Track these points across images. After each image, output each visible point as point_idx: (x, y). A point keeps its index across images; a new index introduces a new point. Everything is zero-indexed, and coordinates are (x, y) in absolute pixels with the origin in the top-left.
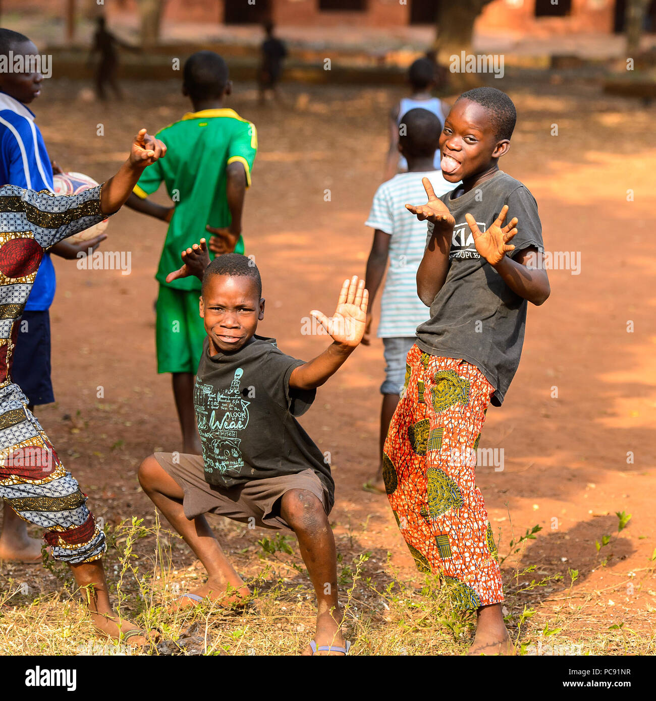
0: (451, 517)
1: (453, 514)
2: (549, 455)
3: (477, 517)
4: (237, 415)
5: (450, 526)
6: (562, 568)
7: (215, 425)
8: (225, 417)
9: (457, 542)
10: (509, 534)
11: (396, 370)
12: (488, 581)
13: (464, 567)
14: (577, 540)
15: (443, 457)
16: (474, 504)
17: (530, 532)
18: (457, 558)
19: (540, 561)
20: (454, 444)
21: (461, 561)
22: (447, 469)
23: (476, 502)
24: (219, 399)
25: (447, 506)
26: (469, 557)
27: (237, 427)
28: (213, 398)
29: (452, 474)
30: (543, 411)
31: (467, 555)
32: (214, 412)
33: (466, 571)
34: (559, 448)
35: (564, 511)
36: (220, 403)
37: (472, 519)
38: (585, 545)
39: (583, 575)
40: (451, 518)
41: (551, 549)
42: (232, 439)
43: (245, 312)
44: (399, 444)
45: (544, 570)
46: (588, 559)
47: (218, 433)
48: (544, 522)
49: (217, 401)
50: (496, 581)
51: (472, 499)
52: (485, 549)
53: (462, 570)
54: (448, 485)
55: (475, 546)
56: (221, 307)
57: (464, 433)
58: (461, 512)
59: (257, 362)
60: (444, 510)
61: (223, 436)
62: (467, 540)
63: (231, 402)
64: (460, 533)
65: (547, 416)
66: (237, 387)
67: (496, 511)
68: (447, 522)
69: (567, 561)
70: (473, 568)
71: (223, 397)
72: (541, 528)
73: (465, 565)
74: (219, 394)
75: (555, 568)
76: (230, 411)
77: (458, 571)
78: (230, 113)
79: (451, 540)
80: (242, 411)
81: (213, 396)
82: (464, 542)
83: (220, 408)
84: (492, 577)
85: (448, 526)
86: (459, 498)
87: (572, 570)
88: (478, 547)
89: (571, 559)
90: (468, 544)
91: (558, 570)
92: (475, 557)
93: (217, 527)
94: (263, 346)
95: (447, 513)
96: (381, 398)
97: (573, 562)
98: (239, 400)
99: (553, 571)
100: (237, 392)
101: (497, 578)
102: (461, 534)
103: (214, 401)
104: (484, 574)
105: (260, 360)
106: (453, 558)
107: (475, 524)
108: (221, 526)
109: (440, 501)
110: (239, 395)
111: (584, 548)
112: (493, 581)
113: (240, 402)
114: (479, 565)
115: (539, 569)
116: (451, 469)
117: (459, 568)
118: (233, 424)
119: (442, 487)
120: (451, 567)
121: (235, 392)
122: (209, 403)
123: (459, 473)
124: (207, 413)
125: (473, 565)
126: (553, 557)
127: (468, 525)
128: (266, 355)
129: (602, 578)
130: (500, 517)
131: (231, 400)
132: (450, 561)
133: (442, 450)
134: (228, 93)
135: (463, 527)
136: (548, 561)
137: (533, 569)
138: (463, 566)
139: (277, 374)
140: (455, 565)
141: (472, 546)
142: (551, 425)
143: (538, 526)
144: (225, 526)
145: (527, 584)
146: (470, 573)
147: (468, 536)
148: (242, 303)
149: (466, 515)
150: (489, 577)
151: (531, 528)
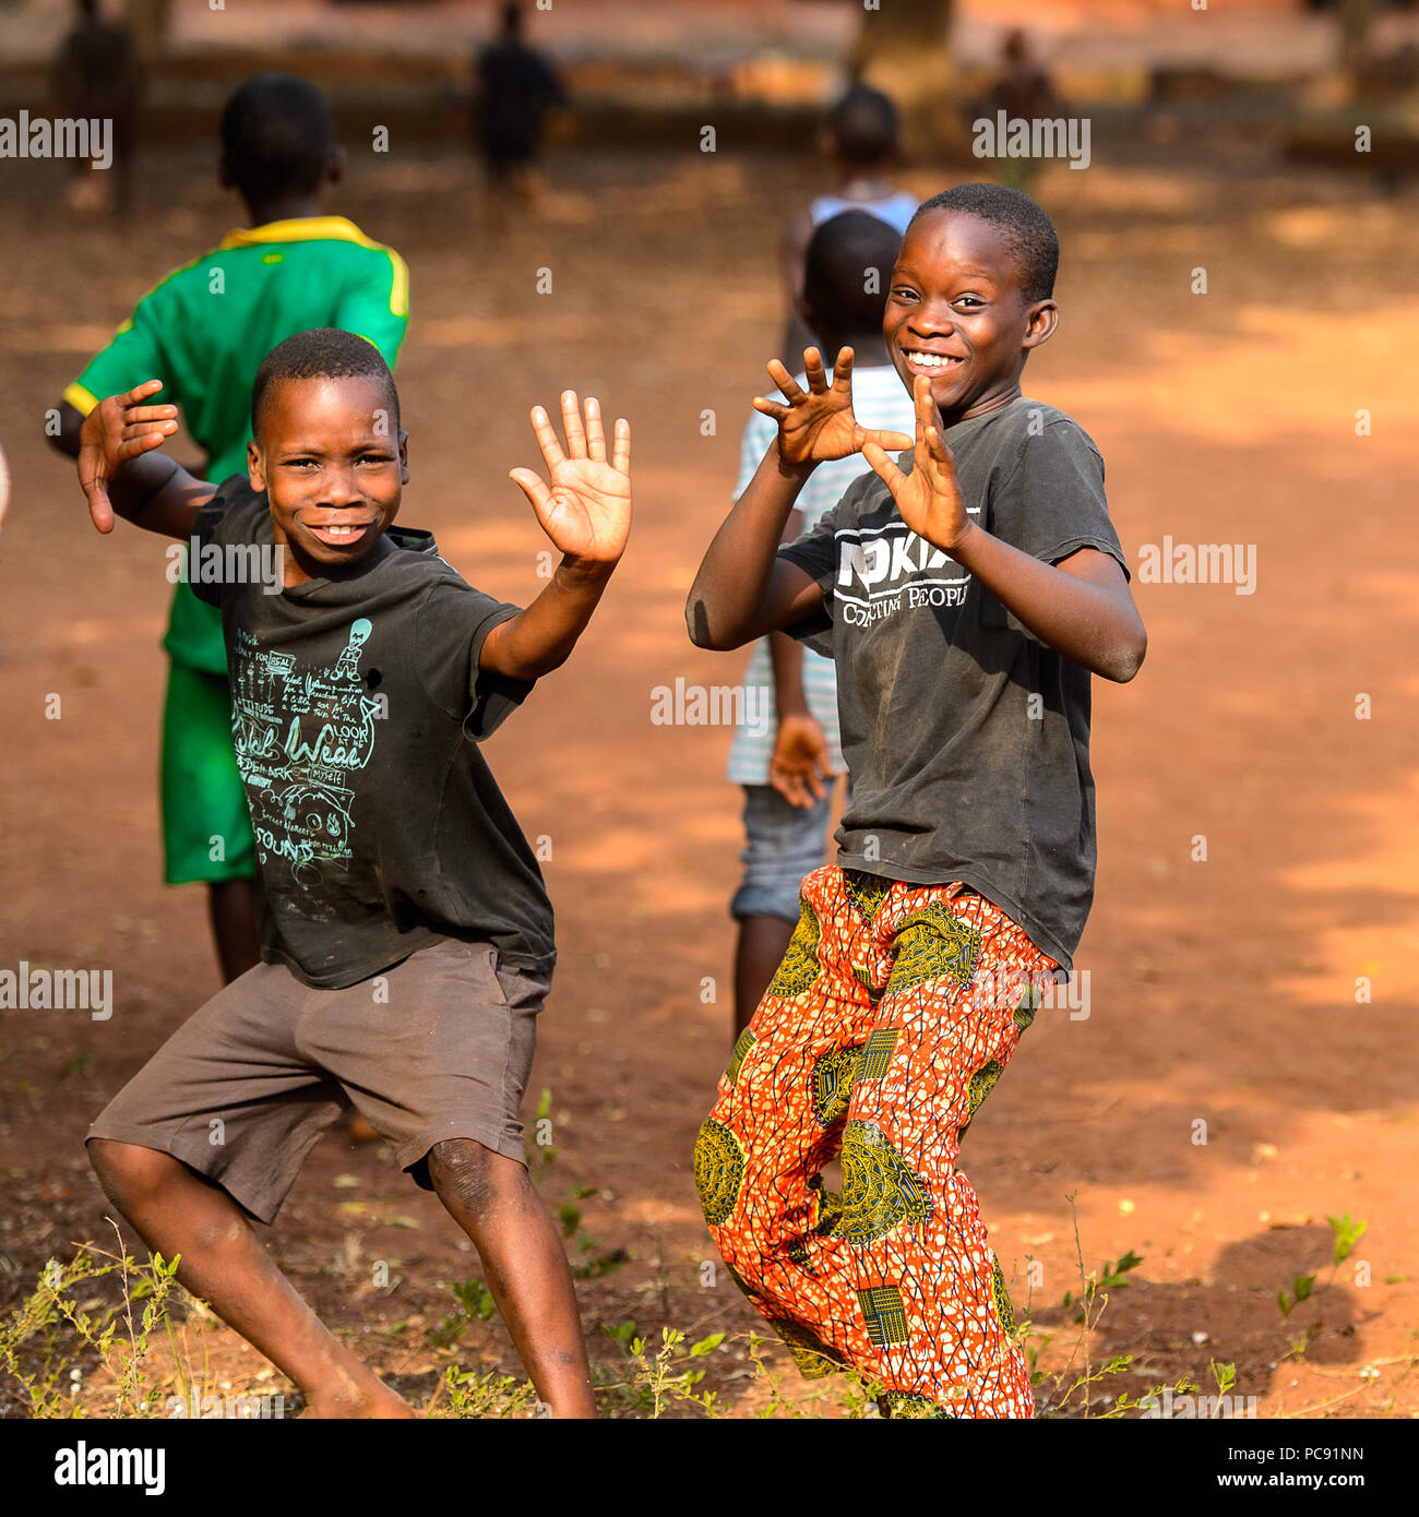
0: (903, 1243)
1: (908, 1238)
2: (1159, 1076)
3: (968, 1242)
4: (350, 732)
5: (903, 1267)
6: (1196, 1359)
7: (300, 752)
8: (322, 735)
9: (921, 1305)
10: (1060, 1277)
11: (770, 860)
12: (1000, 1401)
13: (938, 1367)
14: (1233, 1288)
15: (886, 1098)
16: (958, 1210)
17: (1113, 1270)
18: (922, 1345)
19: (1139, 1343)
20: (918, 1071)
21: (932, 1354)
22: (891, 1126)
23: (963, 1206)
24: (310, 692)
25: (891, 1215)
26: (953, 1342)
27: (346, 761)
28: (296, 687)
29: (902, 1140)
30: (1142, 964)
31: (946, 1337)
32: (297, 718)
33: (944, 1377)
34: (1183, 1056)
35: (1197, 1216)
36: (314, 701)
37: (955, 1249)
38: (1253, 1301)
39: (1249, 1376)
40: (903, 1247)
41: (1168, 1312)
42: (334, 788)
43: (369, 466)
44: (773, 1101)
45: (1152, 1364)
46: (1259, 1334)
47: (306, 771)
48: (1148, 1244)
49: (305, 695)
50: (1021, 1400)
51: (952, 1197)
52: (990, 1321)
53: (933, 1374)
54: (891, 1164)
55: (967, 1315)
56: (313, 459)
57: (946, 1051)
58: (927, 1231)
59: (407, 606)
60: (885, 1228)
61: (316, 778)
62: (947, 1301)
63: (339, 701)
64: (928, 1284)
65: (1152, 977)
66: (351, 665)
67: (1028, 1219)
68: (894, 1257)
69: (1207, 1342)
70: (962, 1370)
71: (319, 687)
72: (1140, 1259)
73: (941, 1362)
74: (309, 679)
75: (1177, 1357)
76: (333, 723)
77: (925, 1378)
78: (341, 229)
79: (906, 1301)
80: (360, 724)
81: (295, 682)
82: (938, 1307)
83: (311, 712)
84: (1009, 1390)
85: (896, 1266)
86: (920, 1197)
87: (1220, 1365)
88: (974, 1317)
89: (1217, 1336)
90: (949, 1311)
91: (1184, 1365)
92: (967, 1343)
93: (328, 1269)
94: (421, 567)
95: (892, 1234)
96: (731, 931)
97: (1223, 1341)
98: (358, 696)
99: (1173, 1367)
100: (355, 677)
101: (1023, 1392)
102: (931, 1288)
103: (298, 695)
104: (988, 1384)
105: (414, 601)
106: (911, 1344)
107: (965, 1260)
108: (339, 1267)
109: (873, 1203)
110: (358, 685)
111: (1250, 1309)
112: (1011, 1402)
113: (358, 702)
114: (978, 1363)
115: (1138, 1362)
116: (903, 1127)
117: (927, 1370)
118: (341, 754)
119: (876, 1168)
120: (907, 1367)
121: (350, 675)
122: (285, 698)
123: (922, 1139)
124: (279, 721)
125: (962, 1362)
126: (1171, 1330)
127: (948, 1263)
128: (428, 591)
129: (1295, 1383)
130: (1037, 1232)
131: (340, 695)
132: (904, 1352)
133: (886, 1079)
134: (335, 176)
135: (935, 1269)
136: (1160, 1342)
137: (1124, 1366)
138: (936, 1364)
139: (452, 635)
140: (915, 1362)
141: (960, 1317)
142: (1164, 1001)
143: (1131, 1254)
144: (348, 1267)
145: (1108, 1400)
146: (954, 1382)
147: (949, 1291)
148: (366, 442)
149: (941, 1240)
150: (1002, 1390)
151: (1114, 1260)
